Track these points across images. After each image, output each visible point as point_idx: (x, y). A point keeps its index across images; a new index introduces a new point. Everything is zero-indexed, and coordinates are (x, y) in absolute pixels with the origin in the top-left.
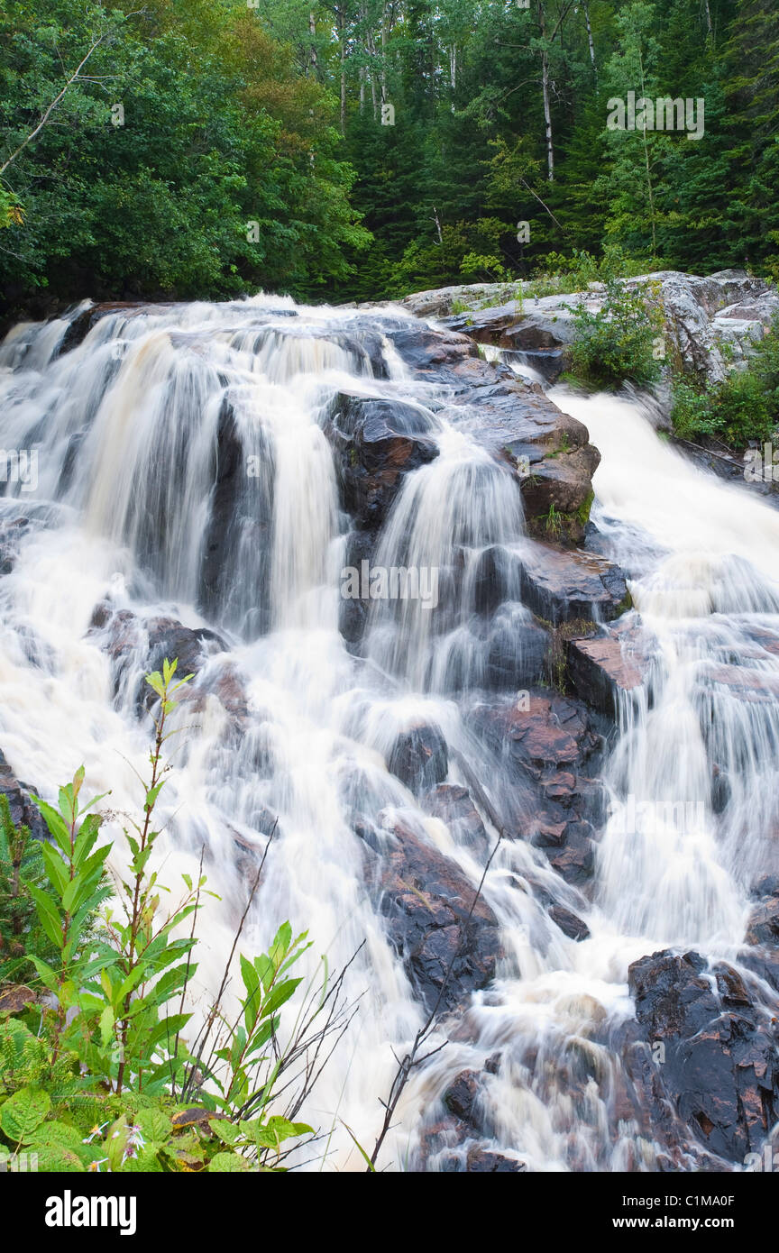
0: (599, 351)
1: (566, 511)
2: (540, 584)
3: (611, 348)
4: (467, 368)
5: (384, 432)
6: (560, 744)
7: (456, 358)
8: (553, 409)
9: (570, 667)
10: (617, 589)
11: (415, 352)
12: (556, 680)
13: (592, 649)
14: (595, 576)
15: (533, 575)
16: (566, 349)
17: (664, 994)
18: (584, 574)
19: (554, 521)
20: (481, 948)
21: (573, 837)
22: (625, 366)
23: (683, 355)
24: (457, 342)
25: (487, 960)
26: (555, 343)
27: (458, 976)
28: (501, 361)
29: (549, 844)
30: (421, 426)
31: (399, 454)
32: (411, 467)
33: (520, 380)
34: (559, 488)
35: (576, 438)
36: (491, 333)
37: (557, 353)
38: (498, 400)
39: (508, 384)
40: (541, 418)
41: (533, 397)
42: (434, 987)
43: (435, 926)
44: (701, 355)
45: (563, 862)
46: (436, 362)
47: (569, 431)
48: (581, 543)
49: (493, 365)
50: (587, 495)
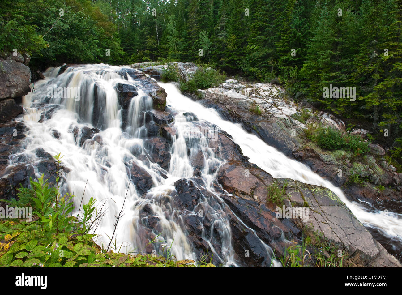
0: (167, 76)
1: (161, 104)
2: (157, 118)
3: (169, 75)
4: (143, 78)
5: (127, 90)
6: (161, 146)
7: (141, 76)
8: (158, 86)
9: (163, 132)
10: (171, 118)
11: (133, 75)
12: (160, 135)
13: (166, 129)
14: (167, 116)
15: (156, 116)
16: (161, 75)
17: (180, 186)
18: (165, 116)
19: (159, 106)
20: (149, 182)
21: (165, 162)
22: (172, 78)
23: (182, 77)
24: (141, 73)
25: (150, 185)
26: (159, 74)
27: (145, 188)
28: (149, 77)
29: (160, 164)
30: (134, 89)
31: (130, 95)
32: (132, 97)
33: (153, 80)
34: (160, 100)
35: (162, 92)
36: (148, 72)
37: (160, 76)
38: (149, 85)
39: (150, 81)
40: (156, 88)
41: (155, 84)
42: (141, 191)
43: (140, 180)
44: (185, 77)
45: (163, 166)
46: (137, 77)
47: (162, 90)
48: (164, 110)
49: (148, 78)
50: (165, 102)
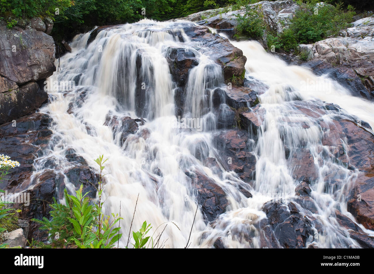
0: (245, 27)
1: (238, 76)
2: (232, 98)
3: (248, 26)
4: (206, 36)
5: (183, 58)
6: (240, 143)
7: (203, 33)
8: (232, 46)
9: (242, 121)
10: (254, 97)
11: (191, 33)
12: (238, 125)
13: (247, 115)
14: (247, 94)
15: (229, 95)
16: (235, 27)
17: (273, 211)
18: (243, 94)
19: (234, 78)
20: (222, 202)
21: (246, 169)
22: (253, 31)
23: (270, 26)
24: (203, 29)
25: (223, 206)
26: (232, 26)
27: (216, 211)
28: (216, 33)
29: (239, 172)
30: (194, 55)
31: (188, 64)
32: (192, 67)
33: (222, 38)
34: (235, 69)
35: (239, 54)
36: (213, 25)
37: (232, 29)
38: (216, 45)
39: (218, 40)
40: (228, 49)
41: (226, 43)
42: (209, 215)
43: (208, 198)
44: (275, 25)
45: (243, 177)
46: (197, 35)
47: (237, 52)
48: (243, 85)
49: (214, 34)
50: (243, 71)
